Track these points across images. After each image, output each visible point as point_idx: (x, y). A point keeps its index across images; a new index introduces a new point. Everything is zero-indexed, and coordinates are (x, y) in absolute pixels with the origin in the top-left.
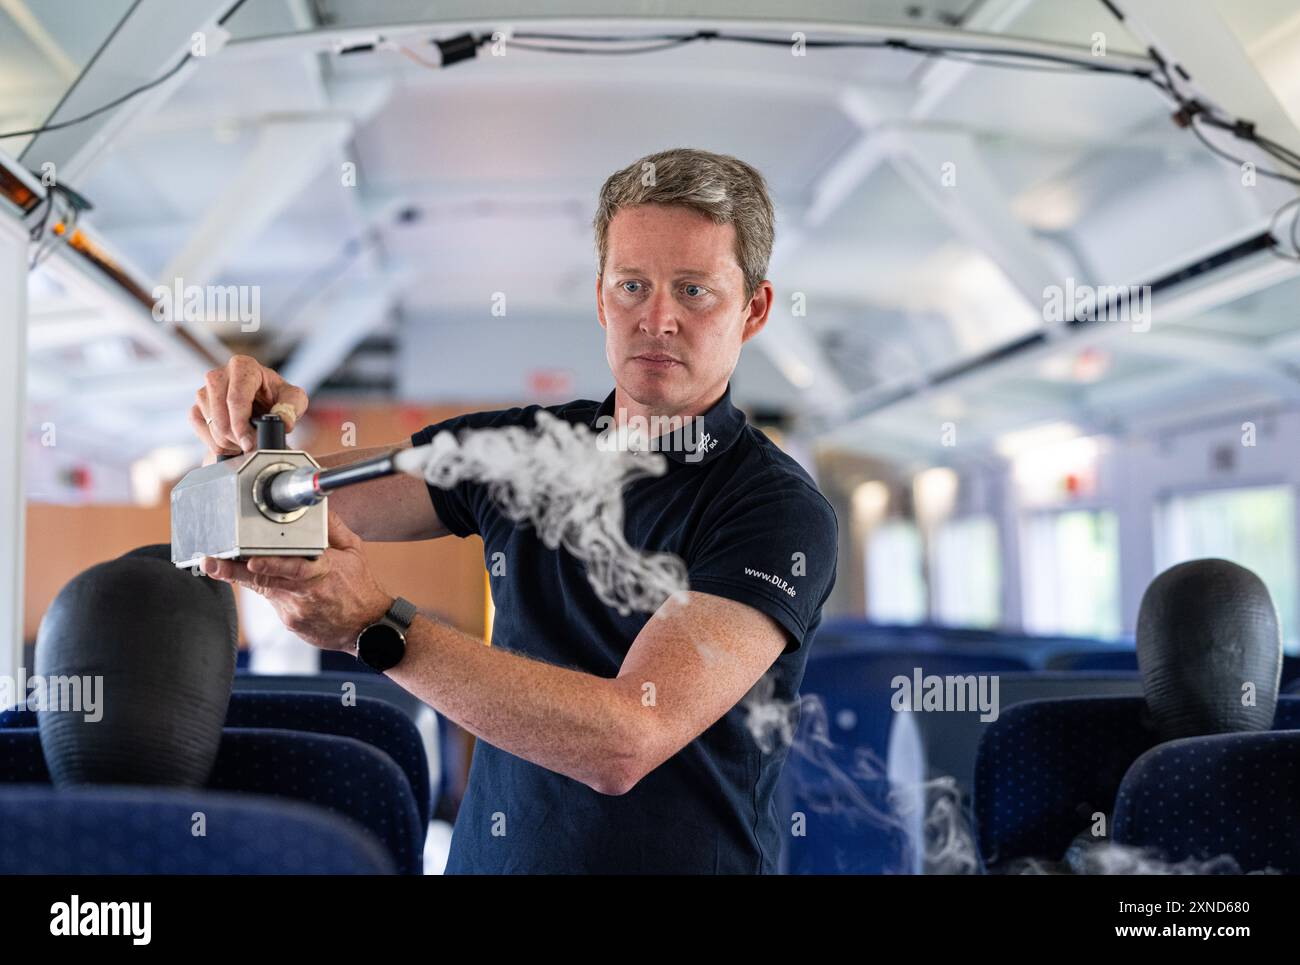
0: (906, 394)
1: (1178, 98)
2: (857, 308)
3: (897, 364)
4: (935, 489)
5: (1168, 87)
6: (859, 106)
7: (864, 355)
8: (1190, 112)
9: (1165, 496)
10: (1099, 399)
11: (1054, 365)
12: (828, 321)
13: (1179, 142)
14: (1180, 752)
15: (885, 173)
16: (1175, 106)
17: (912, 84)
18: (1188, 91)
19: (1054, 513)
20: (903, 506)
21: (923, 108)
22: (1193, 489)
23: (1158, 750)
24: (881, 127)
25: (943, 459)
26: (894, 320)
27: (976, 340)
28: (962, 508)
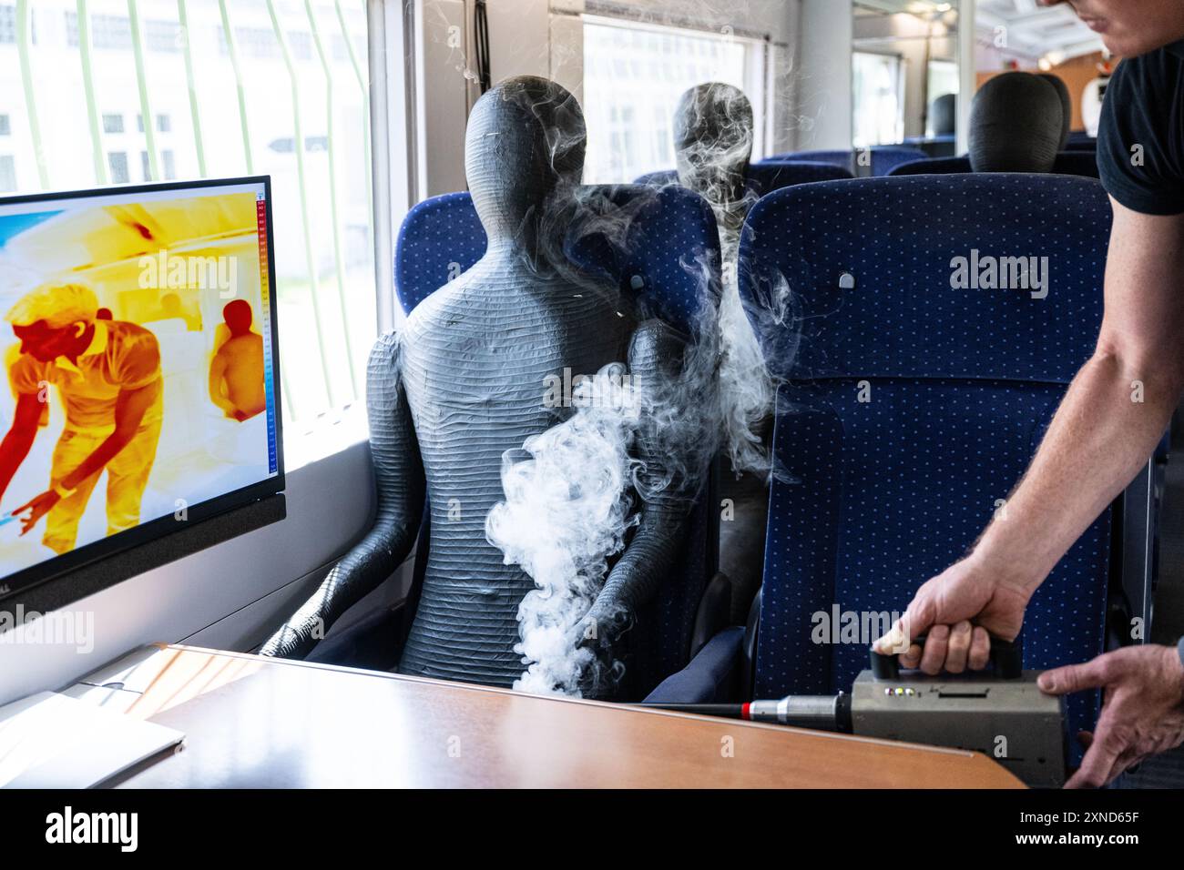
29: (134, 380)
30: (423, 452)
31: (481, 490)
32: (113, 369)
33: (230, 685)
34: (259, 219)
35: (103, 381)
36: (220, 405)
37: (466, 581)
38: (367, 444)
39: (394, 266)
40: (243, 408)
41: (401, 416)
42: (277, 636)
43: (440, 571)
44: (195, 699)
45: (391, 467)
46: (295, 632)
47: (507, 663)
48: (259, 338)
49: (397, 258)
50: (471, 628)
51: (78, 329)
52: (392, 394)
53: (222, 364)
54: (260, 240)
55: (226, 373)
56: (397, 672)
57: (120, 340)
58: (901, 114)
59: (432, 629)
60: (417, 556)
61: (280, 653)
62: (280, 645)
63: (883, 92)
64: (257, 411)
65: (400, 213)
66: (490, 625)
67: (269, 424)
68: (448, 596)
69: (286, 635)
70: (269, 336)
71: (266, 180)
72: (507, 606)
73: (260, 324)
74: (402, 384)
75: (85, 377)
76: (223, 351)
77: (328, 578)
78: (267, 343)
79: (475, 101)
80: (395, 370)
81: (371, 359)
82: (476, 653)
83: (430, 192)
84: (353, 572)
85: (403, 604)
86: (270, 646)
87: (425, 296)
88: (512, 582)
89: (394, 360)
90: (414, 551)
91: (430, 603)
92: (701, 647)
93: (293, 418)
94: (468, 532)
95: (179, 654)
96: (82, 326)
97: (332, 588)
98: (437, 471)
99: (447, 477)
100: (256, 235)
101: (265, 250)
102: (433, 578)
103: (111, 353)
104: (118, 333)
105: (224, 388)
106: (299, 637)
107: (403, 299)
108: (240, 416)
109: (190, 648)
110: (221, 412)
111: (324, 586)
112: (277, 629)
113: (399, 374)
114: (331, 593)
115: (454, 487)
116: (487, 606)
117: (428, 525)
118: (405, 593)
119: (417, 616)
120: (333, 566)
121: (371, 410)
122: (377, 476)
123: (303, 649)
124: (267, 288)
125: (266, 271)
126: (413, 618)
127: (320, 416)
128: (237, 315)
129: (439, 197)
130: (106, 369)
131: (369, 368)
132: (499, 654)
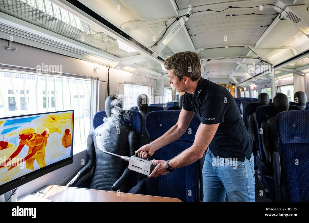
0: (242, 82)
1: (261, 60)
2: (239, 77)
3: (242, 80)
4: (245, 89)
5: (260, 59)
6: (238, 63)
7: (240, 80)
8: (262, 61)
9: (261, 89)
10: (256, 82)
11: (253, 80)
12: (237, 78)
13: (261, 63)
14: (261, 107)
15: (240, 67)
16: (260, 61)
17: (242, 61)
18: (262, 59)
19: (253, 90)
20: (243, 90)
21: (242, 63)
22: (263, 88)
23: (259, 107)
24: (240, 64)
25: (245, 87)
26: (242, 77)
27: (247, 78)
28: (247, 90)
29: (37, 144)
30: (96, 151)
31: (105, 157)
32: (34, 142)
33: (61, 192)
34: (72, 116)
35: (32, 144)
36: (63, 145)
37: (102, 172)
38: (87, 150)
39: (93, 122)
40: (67, 146)
41: (92, 146)
42: (70, 182)
43: (98, 171)
44: (55, 194)
45: (90, 154)
46: (73, 182)
47: (107, 186)
48: (71, 135)
49: (94, 120)
50: (102, 180)
51: (29, 136)
52: (91, 142)
53: (64, 139)
54: (72, 119)
55: (65, 140)
56: (89, 188)
57: (37, 137)
58: (172, 97)
59: (96, 180)
60: (94, 168)
61: (70, 186)
62: (70, 184)
63: (169, 94)
64: (69, 146)
65: (94, 114)
66: (105, 180)
67: (71, 148)
68: (99, 175)
69: (71, 182)
70: (72, 134)
71: (74, 111)
72: (108, 176)
73: (71, 133)
74: (93, 140)
75: (30, 143)
76: (65, 137)
77: (79, 172)
78: (72, 135)
79: (107, 97)
80: (92, 138)
81: (88, 136)
82: (102, 184)
83: (99, 111)
84: (83, 171)
85: (91, 176)
86: (68, 184)
87: (97, 127)
88: (109, 172)
89: (92, 137)
90: (93, 167)
91: (96, 176)
92: (138, 182)
93: (75, 146)
94: (102, 164)
95: (52, 187)
96: (30, 135)
97: (79, 174)
98: (98, 154)
99: (99, 155)
100: (71, 119)
101: (72, 121)
102: (96, 172)
103: (35, 140)
104: (37, 136)
105: (64, 143)
106: (73, 183)
107: (94, 127)
108: (66, 147)
109: (54, 185)
110: (63, 146)
111: (78, 174)
112: (70, 181)
113: (93, 139)
114: (79, 175)
115: (100, 157)
116: (105, 176)
117: (96, 163)
118: (91, 174)
119: (93, 178)
120: (80, 170)
121: (88, 145)
122: (88, 155)
123: (73, 185)
124: (72, 127)
125: (72, 124)
126: (92, 179)
127: (79, 145)
128: (67, 131)
129: (101, 111)
130: (33, 142)
131: (88, 138)
132: (106, 184)
